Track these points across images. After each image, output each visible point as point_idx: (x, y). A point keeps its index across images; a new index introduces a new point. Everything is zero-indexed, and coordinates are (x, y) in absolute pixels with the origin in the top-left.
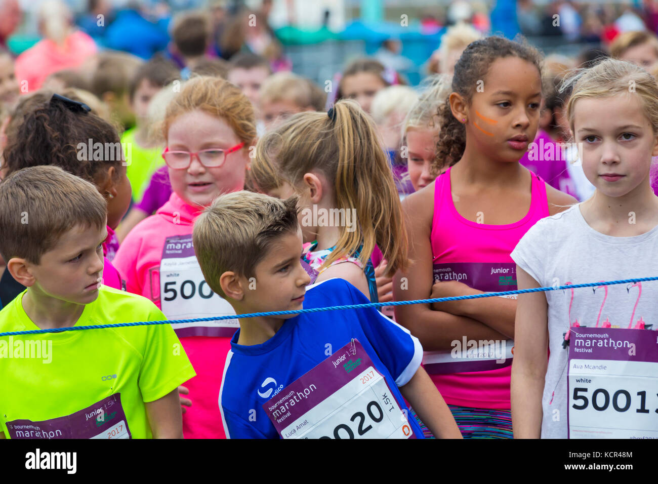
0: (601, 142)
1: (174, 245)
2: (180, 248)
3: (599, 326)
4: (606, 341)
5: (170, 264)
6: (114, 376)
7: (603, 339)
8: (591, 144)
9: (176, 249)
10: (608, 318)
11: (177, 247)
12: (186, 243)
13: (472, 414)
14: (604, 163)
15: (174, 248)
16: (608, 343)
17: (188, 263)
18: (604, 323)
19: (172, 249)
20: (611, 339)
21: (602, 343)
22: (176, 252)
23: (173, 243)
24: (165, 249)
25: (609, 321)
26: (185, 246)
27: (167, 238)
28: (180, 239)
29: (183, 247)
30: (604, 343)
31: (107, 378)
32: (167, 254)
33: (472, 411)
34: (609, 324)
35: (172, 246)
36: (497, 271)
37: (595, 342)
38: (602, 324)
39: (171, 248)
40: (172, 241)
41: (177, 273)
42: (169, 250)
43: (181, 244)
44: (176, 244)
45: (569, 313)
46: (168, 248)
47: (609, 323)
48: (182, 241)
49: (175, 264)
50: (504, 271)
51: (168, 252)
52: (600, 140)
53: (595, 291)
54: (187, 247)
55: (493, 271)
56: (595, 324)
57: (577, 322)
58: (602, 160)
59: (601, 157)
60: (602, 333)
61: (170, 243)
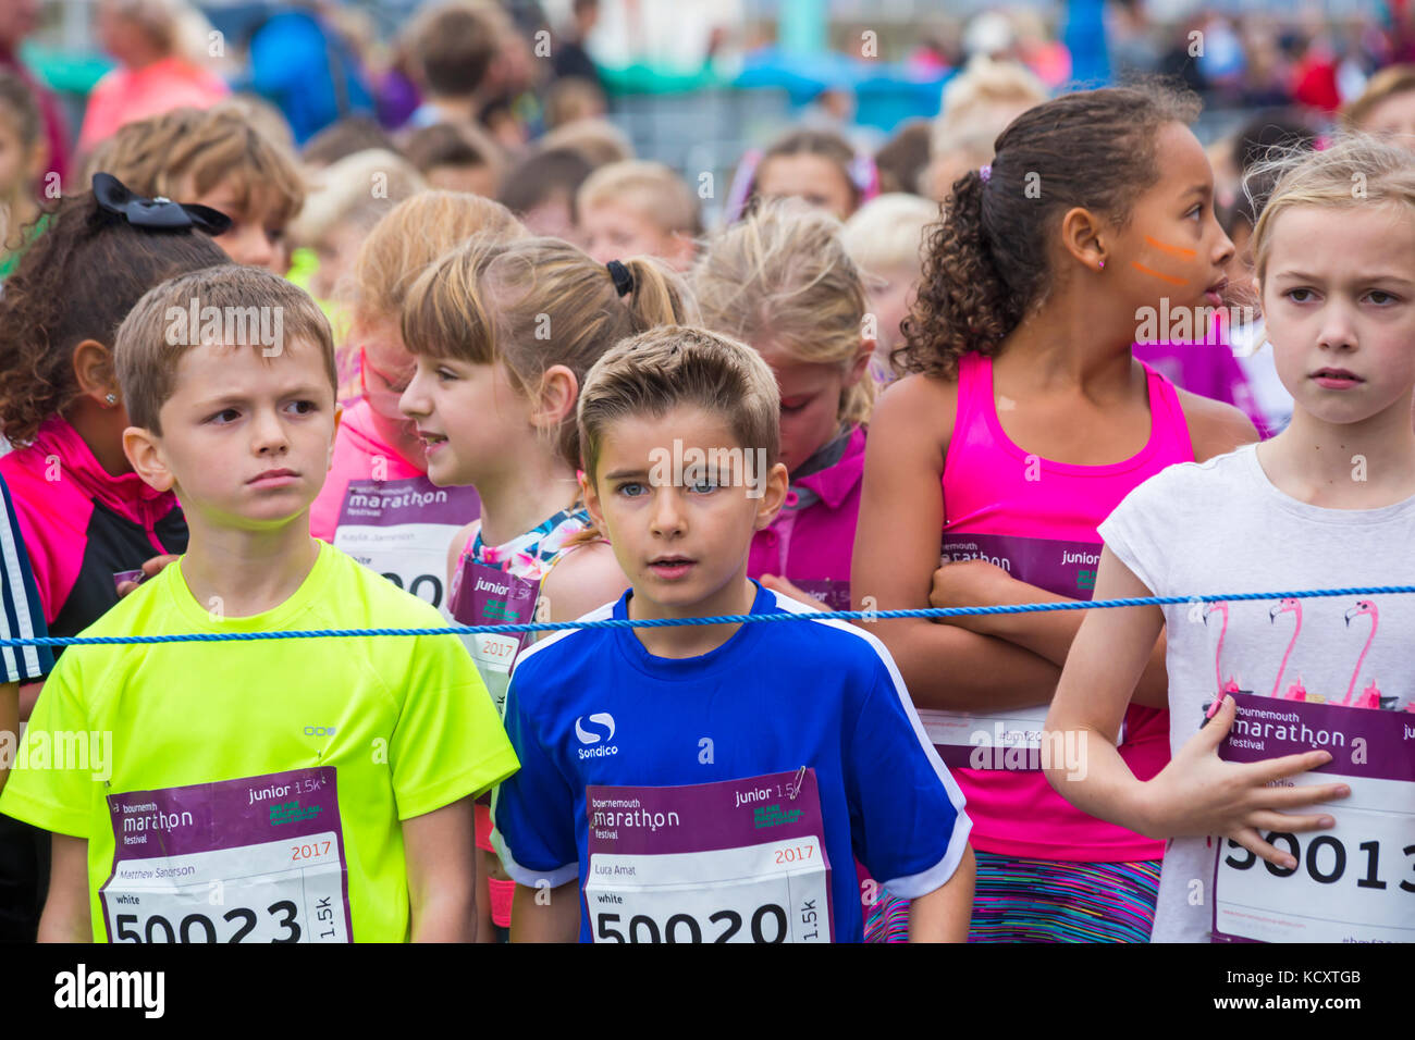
0: (1321, 302)
1: (365, 498)
2: (377, 505)
3: (1280, 696)
4: (1293, 729)
5: (352, 538)
6: (330, 731)
7: (1287, 725)
8: (1299, 305)
9: (368, 507)
10: (1301, 679)
11: (371, 504)
12: (392, 497)
13: (1001, 873)
14: (1324, 346)
15: (365, 503)
16: (1298, 734)
17: (393, 538)
18: (1292, 688)
19: (361, 507)
20: (1304, 726)
21: (1284, 732)
22: (369, 513)
23: (365, 494)
24: (345, 504)
25: (1302, 685)
26: (389, 504)
27: (351, 483)
28: (380, 488)
29: (384, 505)
30: (1289, 732)
31: (315, 731)
32: (351, 516)
33: (1001, 867)
34: (1301, 691)
35: (362, 500)
36: (1075, 558)
37: (1270, 728)
38: (1287, 691)
39: (358, 503)
40: (360, 490)
41: (367, 557)
42: (355, 507)
43: (381, 497)
44: (369, 496)
45: (1217, 662)
46: (352, 503)
47: (1304, 688)
48: (382, 492)
49: (366, 537)
50: (1090, 559)
51: (351, 512)
52: (1320, 298)
53: (1275, 619)
54: (393, 505)
55: (1067, 558)
56: (1272, 688)
57: (1232, 681)
58: (1320, 339)
59: (1318, 333)
60: (1285, 712)
61: (359, 494)
